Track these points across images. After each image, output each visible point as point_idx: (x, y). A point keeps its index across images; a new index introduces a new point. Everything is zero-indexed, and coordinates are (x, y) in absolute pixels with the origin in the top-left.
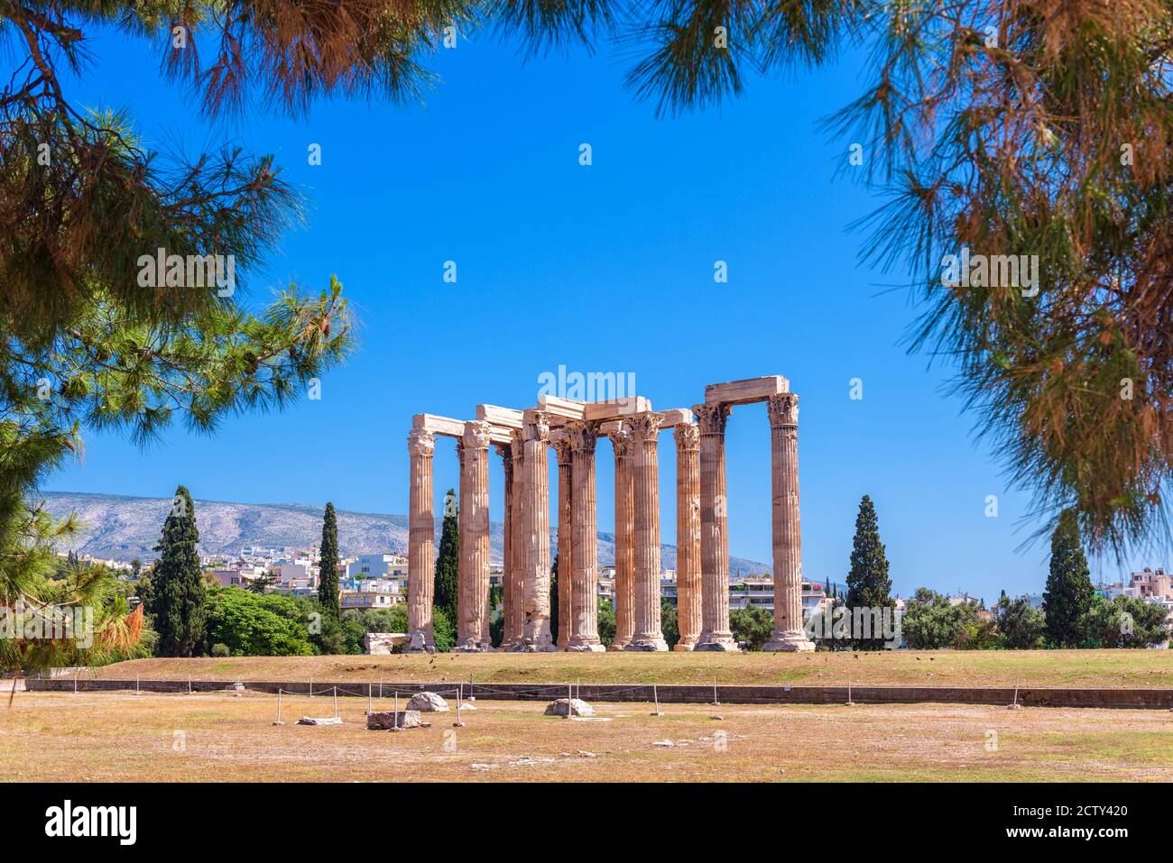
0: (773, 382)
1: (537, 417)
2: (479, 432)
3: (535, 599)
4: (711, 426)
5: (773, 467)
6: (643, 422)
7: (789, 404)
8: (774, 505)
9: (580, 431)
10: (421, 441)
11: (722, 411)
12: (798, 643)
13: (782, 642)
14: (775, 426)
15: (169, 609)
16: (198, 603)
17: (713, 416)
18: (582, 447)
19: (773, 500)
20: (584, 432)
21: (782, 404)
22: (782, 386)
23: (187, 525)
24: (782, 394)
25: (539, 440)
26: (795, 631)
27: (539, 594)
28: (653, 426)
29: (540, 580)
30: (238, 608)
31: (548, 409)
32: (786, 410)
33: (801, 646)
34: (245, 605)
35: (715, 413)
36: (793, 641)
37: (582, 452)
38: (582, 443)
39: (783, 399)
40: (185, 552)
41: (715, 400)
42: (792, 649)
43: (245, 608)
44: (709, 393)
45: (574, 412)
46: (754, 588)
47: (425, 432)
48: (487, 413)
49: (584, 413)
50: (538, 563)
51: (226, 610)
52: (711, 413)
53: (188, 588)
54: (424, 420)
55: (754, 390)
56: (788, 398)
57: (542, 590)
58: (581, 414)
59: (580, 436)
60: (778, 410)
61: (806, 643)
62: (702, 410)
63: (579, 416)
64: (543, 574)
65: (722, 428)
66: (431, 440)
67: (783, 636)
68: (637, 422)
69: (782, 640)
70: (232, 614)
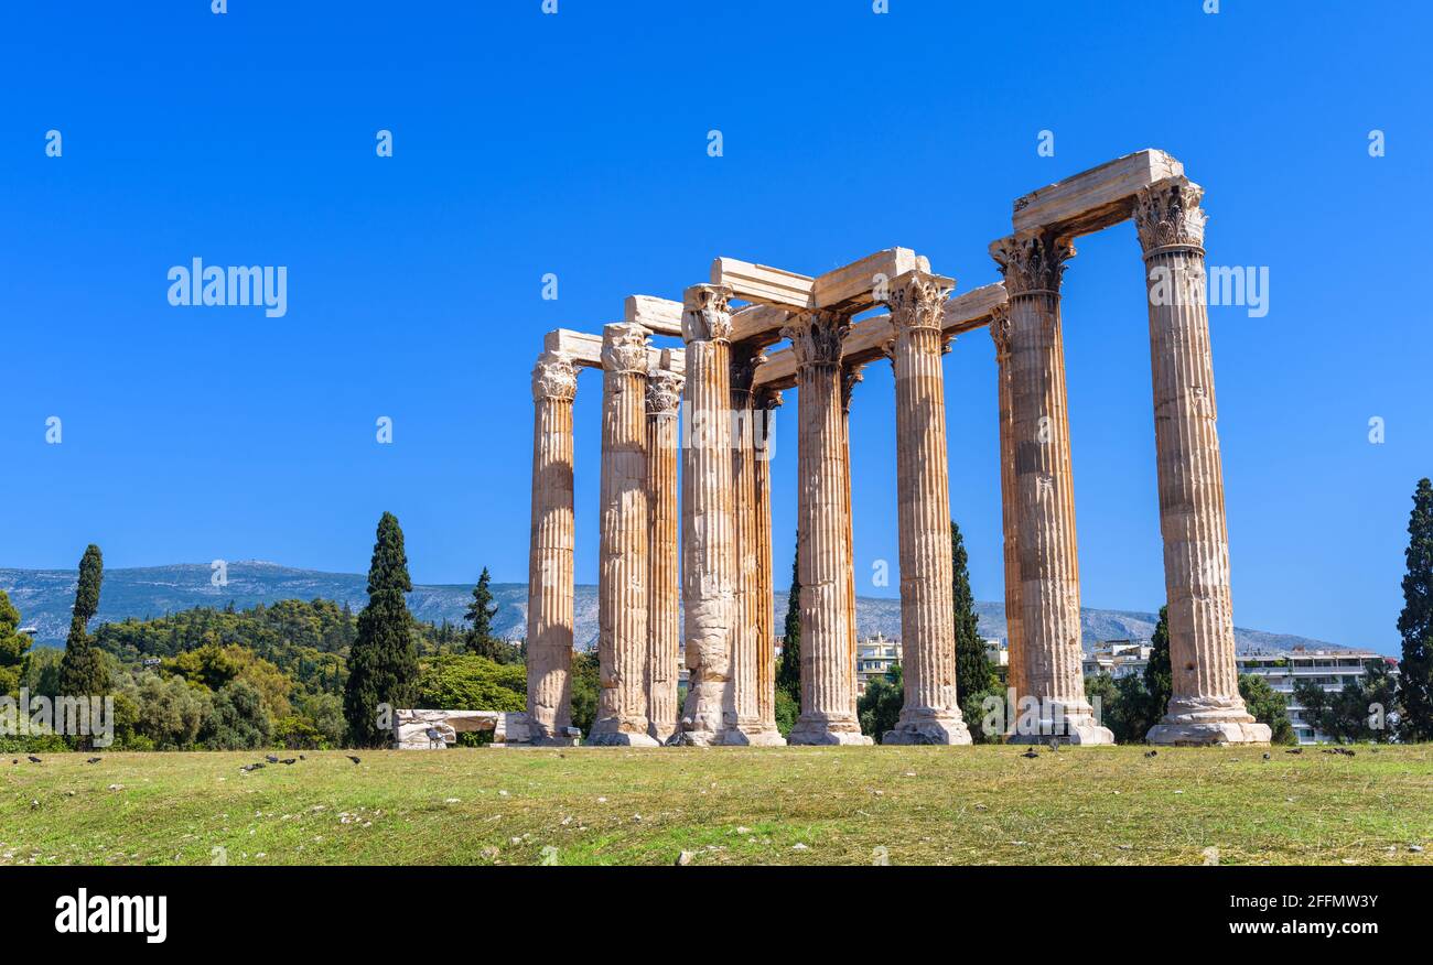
0: (1142, 162)
1: (704, 296)
2: (624, 343)
3: (699, 641)
4: (1027, 277)
5: (1152, 341)
6: (907, 293)
7: (1180, 202)
8: (1158, 419)
9: (808, 331)
10: (548, 374)
11: (1049, 245)
12: (1223, 725)
13: (1187, 723)
14: (1150, 252)
15: (362, 686)
16: (402, 679)
17: (1031, 257)
18: (811, 357)
19: (1156, 409)
20: (814, 329)
21: (1163, 204)
22: (1161, 166)
23: (393, 567)
24: (1160, 182)
25: (710, 339)
26: (1218, 698)
27: (707, 631)
28: (927, 300)
29: (710, 604)
30: (460, 684)
31: (726, 280)
32: (1173, 214)
33: (1233, 733)
34: (470, 679)
35: (1034, 251)
36: (1213, 720)
37: (812, 369)
38: (812, 351)
39: (1164, 193)
40: (386, 605)
41: (1031, 226)
42: (1212, 738)
43: (468, 683)
44: (1021, 212)
45: (787, 293)
46: (1299, 663)
47: (556, 359)
48: (639, 309)
49: (812, 296)
50: (706, 573)
51: (444, 686)
52: (1025, 252)
53: (390, 655)
54: (558, 340)
55: (1104, 187)
56: (1175, 190)
57: (713, 623)
58: (806, 297)
59: (808, 340)
60: (1154, 218)
61: (1248, 727)
62: (1009, 248)
63: (802, 301)
64: (715, 592)
65: (1053, 280)
66: (568, 371)
67: (1188, 709)
68: (897, 294)
69: (1186, 717)
70: (450, 692)
